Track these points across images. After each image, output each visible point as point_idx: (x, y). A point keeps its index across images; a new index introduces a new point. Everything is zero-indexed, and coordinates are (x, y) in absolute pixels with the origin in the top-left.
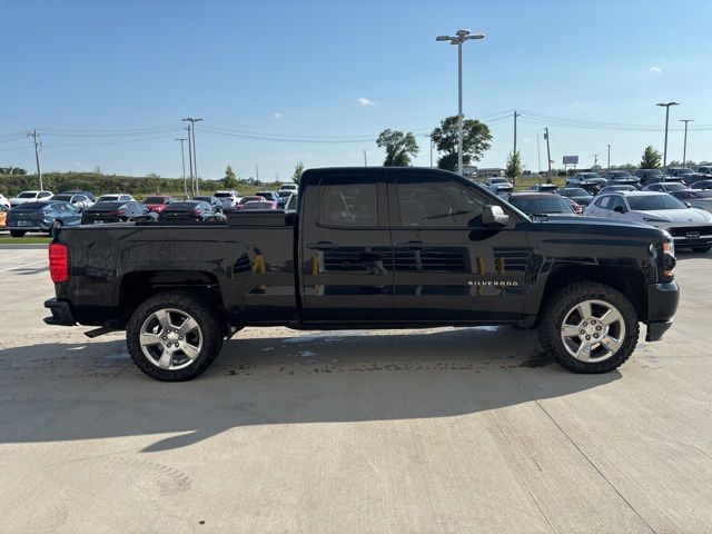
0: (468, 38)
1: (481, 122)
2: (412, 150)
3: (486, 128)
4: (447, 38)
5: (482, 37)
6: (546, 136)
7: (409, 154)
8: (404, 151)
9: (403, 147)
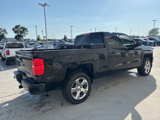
0: (46, 5)
1: (25, 27)
2: (5, 33)
3: (27, 29)
4: (41, 4)
5: (49, 6)
6: (42, 32)
7: (5, 34)
8: (3, 33)
9: (3, 32)
